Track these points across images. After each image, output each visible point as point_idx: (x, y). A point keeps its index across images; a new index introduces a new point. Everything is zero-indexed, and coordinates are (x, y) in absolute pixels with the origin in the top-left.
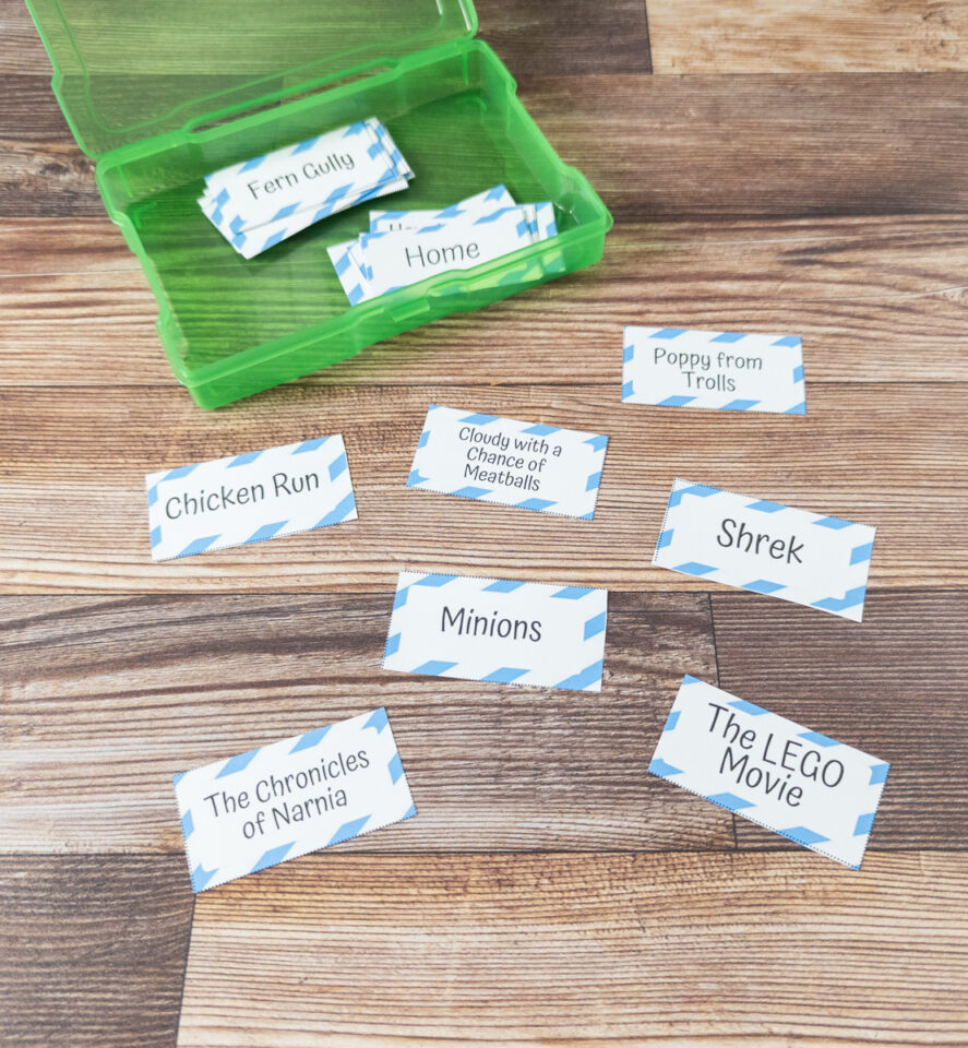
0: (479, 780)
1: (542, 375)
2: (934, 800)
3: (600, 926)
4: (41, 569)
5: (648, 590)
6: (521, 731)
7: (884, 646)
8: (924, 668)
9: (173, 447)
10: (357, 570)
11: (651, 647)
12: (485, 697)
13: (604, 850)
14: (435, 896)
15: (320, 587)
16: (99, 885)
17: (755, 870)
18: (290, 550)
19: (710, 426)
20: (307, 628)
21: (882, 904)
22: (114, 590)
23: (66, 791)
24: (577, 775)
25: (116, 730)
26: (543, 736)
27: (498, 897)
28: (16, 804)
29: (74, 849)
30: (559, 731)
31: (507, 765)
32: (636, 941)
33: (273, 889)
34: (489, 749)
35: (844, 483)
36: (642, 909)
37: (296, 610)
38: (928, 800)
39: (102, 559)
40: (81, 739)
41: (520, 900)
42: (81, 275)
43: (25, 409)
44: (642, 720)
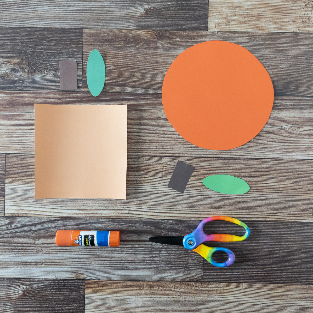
0: (146, 265)
1: (165, 153)
2: (249, 272)
3: (172, 296)
4: (37, 210)
5: (189, 219)
6: (156, 254)
8: (253, 241)
10: (116, 212)
12: (148, 246)
13: (173, 281)
14: (137, 290)
15: (107, 216)
16: (64, 285)
17: (206, 286)
18: (99, 206)
20: (105, 227)
21: (232, 294)
22: (56, 216)
23: (53, 265)
24: (169, 265)
25: (62, 252)
26: (161, 255)
27: (150, 290)
28: (42, 268)
29: (57, 278)
30: (165, 254)
31: (153, 262)
32: (179, 300)
33: (101, 287)
34: (148, 258)
36: (181, 293)
37: (102, 222)
38: (247, 272)
39: (52, 207)
40: (54, 253)
41: (155, 291)
42: (30, 114)
43: (23, 161)
44: (185, 252)
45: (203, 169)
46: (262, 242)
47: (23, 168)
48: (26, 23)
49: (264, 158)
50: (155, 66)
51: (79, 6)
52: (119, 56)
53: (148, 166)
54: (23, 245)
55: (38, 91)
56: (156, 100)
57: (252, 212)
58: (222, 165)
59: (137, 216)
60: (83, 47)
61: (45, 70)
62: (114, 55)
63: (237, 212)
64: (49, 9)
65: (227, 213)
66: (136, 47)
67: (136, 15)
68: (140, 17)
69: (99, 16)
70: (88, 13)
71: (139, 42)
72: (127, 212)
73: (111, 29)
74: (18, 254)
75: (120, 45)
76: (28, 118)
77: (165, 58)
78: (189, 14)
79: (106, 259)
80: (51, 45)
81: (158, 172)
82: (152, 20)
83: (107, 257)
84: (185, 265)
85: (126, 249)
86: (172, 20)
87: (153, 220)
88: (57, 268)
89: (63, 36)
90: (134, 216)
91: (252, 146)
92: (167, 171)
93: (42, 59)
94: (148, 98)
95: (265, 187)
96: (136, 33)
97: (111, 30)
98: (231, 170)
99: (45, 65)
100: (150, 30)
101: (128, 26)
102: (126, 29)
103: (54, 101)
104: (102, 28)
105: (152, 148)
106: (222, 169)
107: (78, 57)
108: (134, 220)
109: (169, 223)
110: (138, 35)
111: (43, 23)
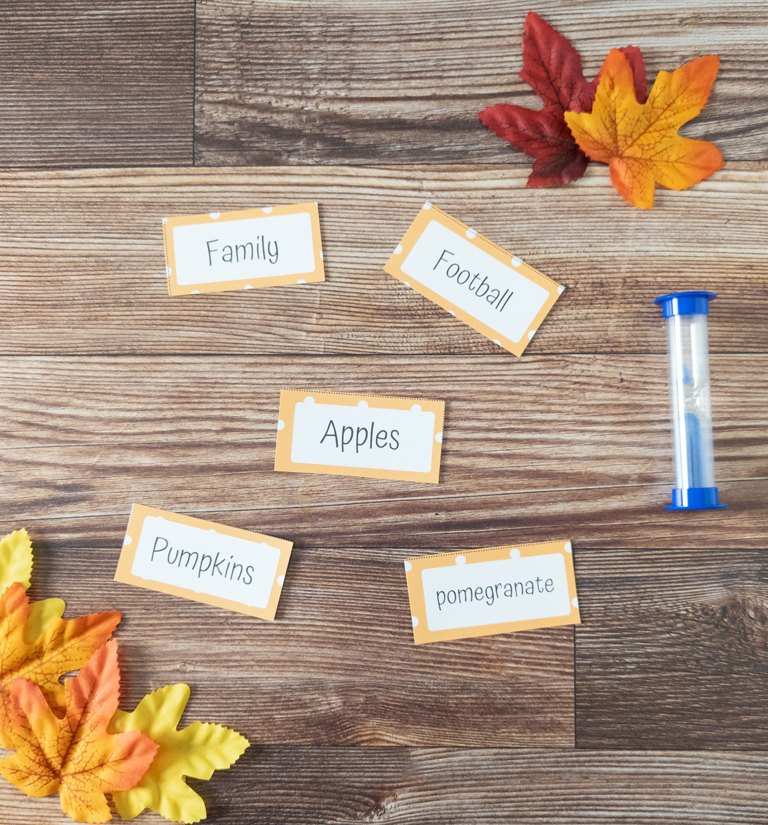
0: (365, 28)
1: (313, 364)
5: (238, 168)
6: (336, 62)
7: (72, 124)
8: (47, 108)
9: (619, 292)
10: (459, 183)
11: (240, 123)
12: (361, 86)
15: (486, 169)
18: (512, 200)
19: (176, 313)
24: (298, 32)
26: (320, 59)
30: (309, 62)
31: (345, 39)
34: (359, 49)
35: (77, 259)
42: (734, 476)
43: (751, 329)
44: (251, 70)
45: (199, 318)
46: (21, 106)
47: (749, 308)
48: (757, 765)
49: (16, 358)
50: (350, 631)
51: (591, 819)
52: (462, 661)
53: (365, 323)
54: (741, 76)
55: (713, 551)
56: (344, 526)
57: (52, 195)
58: (141, 332)
59: (396, 173)
60: (576, 691)
61: (691, 615)
62: (476, 665)
63: (97, 195)
64: (687, 810)
65: (126, 189)
66: (411, 692)
67: (410, 791)
68: (397, 787)
69: (526, 790)
70: (563, 797)
71: (400, 707)
72: (426, 184)
73: (489, 748)
74: (757, 47)
75: (458, 696)
76: (739, 465)
77: (319, 659)
78: (246, 799)
79: (489, 43)
80: (676, 693)
81: (333, 307)
82: (359, 777)
83: (483, 47)
84: (248, 33)
85: (428, 75)
86: (297, 777)
87: (347, 162)
88: (635, 9)
89: (637, 723)
90: (405, 174)
91: (52, 393)
92: (307, 310)
93: (702, 651)
94: (370, 532)
95: (13, 269)
96: (411, 737)
97: (488, 743)
98: (115, 318)
99: (694, 631)
100: (365, 744)
101: (434, 758)
102: (441, 749)
103: (661, 519)
104: (515, 751)
105: (353, 381)
106: (140, 322)
107: (590, 657)
108: (404, 161)
109: (299, 155)
110: (402, 730)
111: (704, 764)
